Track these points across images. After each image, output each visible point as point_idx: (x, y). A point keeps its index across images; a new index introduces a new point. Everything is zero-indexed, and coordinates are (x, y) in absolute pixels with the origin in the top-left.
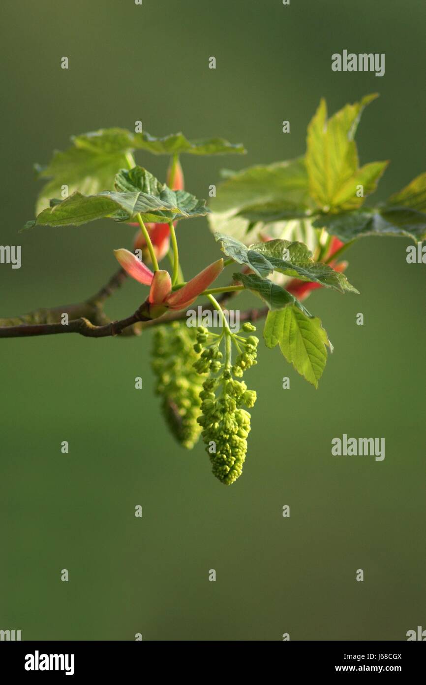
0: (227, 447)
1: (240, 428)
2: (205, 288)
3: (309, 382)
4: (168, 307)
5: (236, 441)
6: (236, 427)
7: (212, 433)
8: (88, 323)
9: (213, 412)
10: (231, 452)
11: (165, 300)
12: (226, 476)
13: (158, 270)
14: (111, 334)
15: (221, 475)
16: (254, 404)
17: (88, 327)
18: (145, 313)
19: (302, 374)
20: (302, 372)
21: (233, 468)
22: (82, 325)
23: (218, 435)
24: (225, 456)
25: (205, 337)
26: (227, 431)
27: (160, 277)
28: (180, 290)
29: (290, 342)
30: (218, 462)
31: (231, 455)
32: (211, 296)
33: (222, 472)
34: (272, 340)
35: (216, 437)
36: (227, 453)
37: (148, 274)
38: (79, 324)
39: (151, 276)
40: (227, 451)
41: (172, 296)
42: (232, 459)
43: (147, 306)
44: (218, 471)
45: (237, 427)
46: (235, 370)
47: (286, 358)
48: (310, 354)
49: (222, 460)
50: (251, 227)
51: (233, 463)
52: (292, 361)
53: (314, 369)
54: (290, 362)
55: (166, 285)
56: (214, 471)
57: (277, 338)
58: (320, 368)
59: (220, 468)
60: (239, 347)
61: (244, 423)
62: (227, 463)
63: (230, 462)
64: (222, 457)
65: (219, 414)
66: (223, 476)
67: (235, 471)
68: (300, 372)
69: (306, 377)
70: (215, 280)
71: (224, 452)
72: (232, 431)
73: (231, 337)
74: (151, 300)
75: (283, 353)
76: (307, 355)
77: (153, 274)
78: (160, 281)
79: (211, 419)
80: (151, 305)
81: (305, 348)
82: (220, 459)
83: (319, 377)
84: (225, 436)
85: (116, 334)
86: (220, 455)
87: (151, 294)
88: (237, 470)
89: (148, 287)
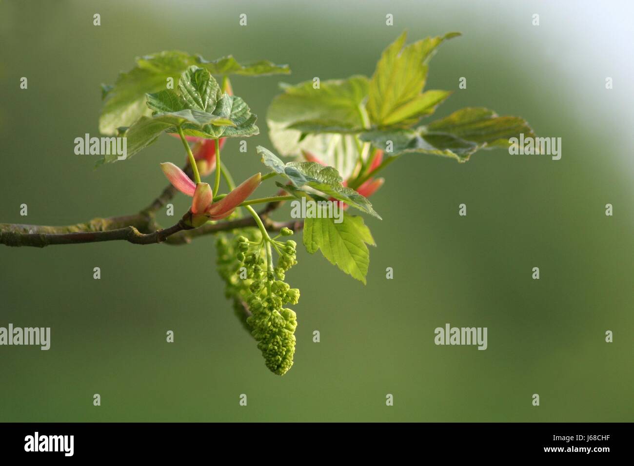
0: (277, 339)
1: (288, 322)
2: (243, 199)
3: (357, 279)
4: (209, 217)
5: (285, 333)
6: (283, 322)
7: (262, 329)
8: (136, 231)
9: (261, 310)
10: (281, 343)
11: (206, 210)
12: (279, 366)
13: (200, 182)
14: (156, 242)
15: (274, 366)
16: (299, 300)
17: (136, 235)
18: (188, 223)
19: (348, 273)
20: (348, 272)
21: (284, 358)
22: (130, 232)
23: (268, 330)
24: (276, 348)
25: (246, 245)
26: (276, 325)
27: (202, 189)
28: (220, 201)
29: (331, 246)
30: (270, 354)
31: (281, 346)
32: (249, 207)
33: (275, 363)
34: (312, 246)
35: (266, 332)
36: (278, 345)
37: (190, 185)
38: (127, 232)
39: (194, 188)
40: (278, 342)
41: (213, 207)
42: (283, 350)
43: (190, 215)
44: (271, 362)
45: (285, 321)
46: (278, 270)
47: (330, 260)
48: (353, 253)
49: (274, 351)
50: (303, 137)
51: (284, 353)
52: (336, 263)
53: (359, 267)
54: (334, 264)
55: (208, 196)
56: (268, 363)
57: (316, 243)
58: (364, 265)
59: (273, 359)
60: (278, 250)
61: (291, 317)
62: (279, 353)
63: (281, 353)
64: (274, 349)
65: (267, 311)
66: (276, 367)
67: (287, 361)
68: (346, 271)
69: (353, 275)
70: (253, 192)
71: (275, 343)
72: (280, 324)
73: (271, 243)
74: (194, 210)
75: (326, 256)
76: (350, 255)
77: (195, 186)
78: (202, 192)
79: (260, 316)
80: (193, 215)
81: (346, 249)
82: (271, 350)
83: (366, 273)
84: (274, 330)
85: (161, 241)
86: (272, 348)
87: (194, 205)
88: (289, 360)
89: (191, 198)
